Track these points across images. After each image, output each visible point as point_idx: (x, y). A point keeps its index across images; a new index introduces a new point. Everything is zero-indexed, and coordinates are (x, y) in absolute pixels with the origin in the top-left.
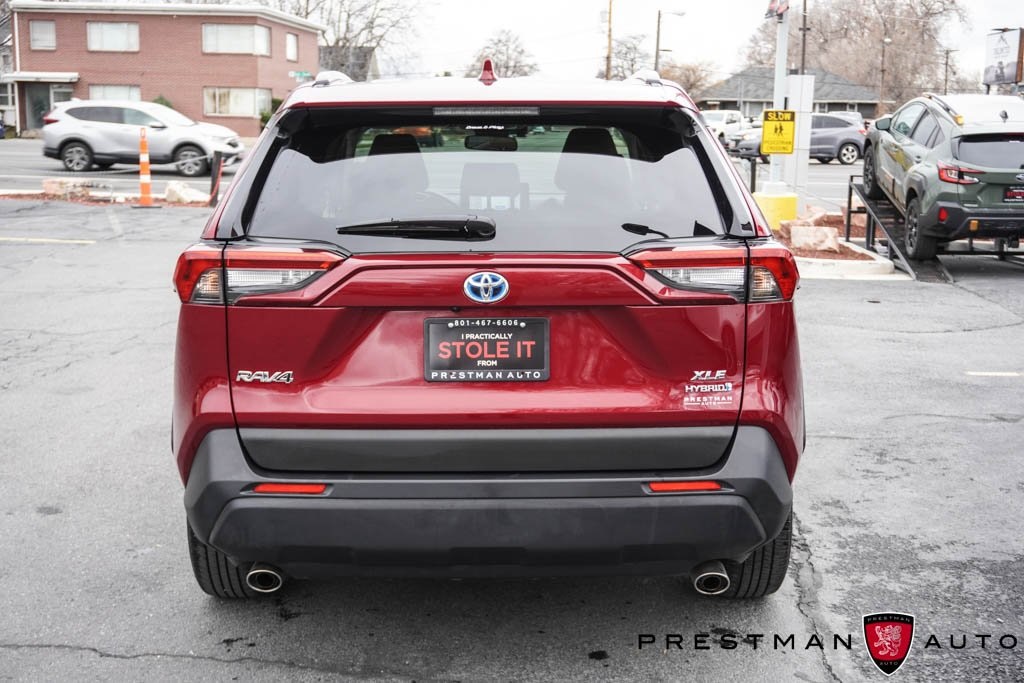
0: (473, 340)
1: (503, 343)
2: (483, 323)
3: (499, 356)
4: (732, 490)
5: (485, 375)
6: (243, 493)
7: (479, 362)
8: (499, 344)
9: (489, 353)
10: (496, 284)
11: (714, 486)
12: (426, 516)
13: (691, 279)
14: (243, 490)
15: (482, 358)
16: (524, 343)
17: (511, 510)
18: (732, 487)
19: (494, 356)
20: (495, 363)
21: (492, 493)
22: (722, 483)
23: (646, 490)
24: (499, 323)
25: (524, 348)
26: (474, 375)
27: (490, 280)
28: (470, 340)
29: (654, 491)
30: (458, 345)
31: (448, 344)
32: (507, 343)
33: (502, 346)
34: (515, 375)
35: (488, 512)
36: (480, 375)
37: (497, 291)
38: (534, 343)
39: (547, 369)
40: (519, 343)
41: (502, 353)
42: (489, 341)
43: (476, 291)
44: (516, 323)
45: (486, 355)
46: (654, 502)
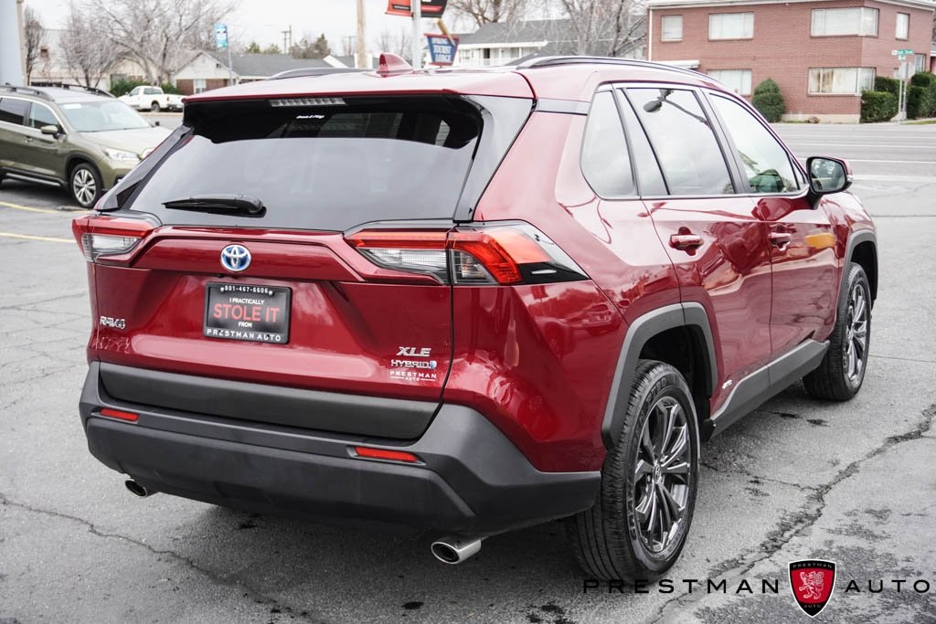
0: (237, 304)
1: (257, 308)
2: (244, 290)
3: (254, 319)
4: (424, 464)
5: (242, 335)
6: (93, 414)
7: (240, 323)
8: (254, 308)
9: (247, 316)
10: (242, 256)
11: (410, 457)
12: (196, 451)
13: (404, 260)
14: (93, 411)
15: (242, 320)
16: (272, 309)
17: (252, 455)
18: (424, 462)
19: (249, 319)
20: (250, 325)
21: (238, 438)
22: (417, 456)
23: (353, 454)
24: (254, 291)
25: (271, 313)
26: (235, 334)
27: (237, 252)
28: (235, 304)
29: (359, 455)
30: (227, 306)
31: (220, 306)
32: (260, 308)
33: (256, 311)
34: (263, 337)
35: (237, 454)
36: (239, 335)
37: (243, 261)
38: (278, 310)
39: (285, 334)
40: (268, 309)
41: (256, 316)
42: (247, 305)
43: (228, 260)
44: (266, 291)
45: (245, 318)
46: (359, 465)
